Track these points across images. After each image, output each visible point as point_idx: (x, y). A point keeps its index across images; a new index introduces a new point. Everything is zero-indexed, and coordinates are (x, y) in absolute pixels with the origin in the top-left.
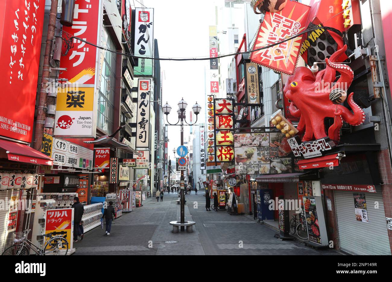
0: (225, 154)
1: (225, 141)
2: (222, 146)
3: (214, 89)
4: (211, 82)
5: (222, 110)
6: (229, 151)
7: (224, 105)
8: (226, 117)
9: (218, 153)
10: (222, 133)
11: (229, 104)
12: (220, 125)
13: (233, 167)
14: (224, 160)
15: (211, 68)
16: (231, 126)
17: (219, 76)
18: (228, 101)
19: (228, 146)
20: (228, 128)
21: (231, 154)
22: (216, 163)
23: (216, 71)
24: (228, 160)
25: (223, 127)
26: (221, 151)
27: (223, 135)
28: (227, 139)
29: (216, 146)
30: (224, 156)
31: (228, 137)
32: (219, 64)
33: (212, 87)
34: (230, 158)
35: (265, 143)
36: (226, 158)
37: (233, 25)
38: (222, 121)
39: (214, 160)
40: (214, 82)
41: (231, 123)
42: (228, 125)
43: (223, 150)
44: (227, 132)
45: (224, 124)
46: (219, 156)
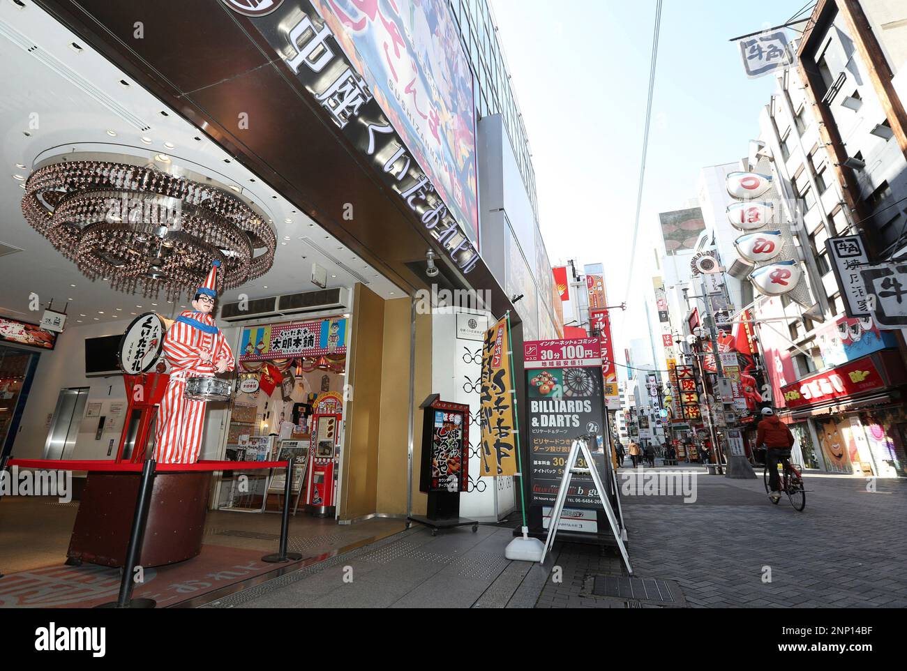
0: (692, 413)
1: (691, 401)
2: (688, 406)
3: (667, 342)
4: (663, 335)
5: (683, 375)
6: (695, 410)
7: (685, 371)
8: (689, 382)
9: (686, 412)
10: (686, 394)
11: (689, 370)
12: (684, 388)
13: (701, 423)
14: (692, 417)
15: (661, 321)
16: (694, 389)
17: (671, 328)
18: (688, 367)
19: (694, 406)
20: (692, 390)
21: (697, 413)
22: (685, 420)
23: (667, 324)
24: (695, 417)
25: (687, 389)
26: (688, 410)
27: (688, 396)
28: (692, 400)
29: (682, 406)
30: (691, 415)
31: (692, 398)
32: (669, 316)
33: (664, 341)
34: (697, 416)
35: (719, 409)
36: (693, 415)
37: (681, 281)
38: (685, 384)
39: (682, 418)
40: (666, 336)
41: (694, 386)
42: (691, 387)
43: (690, 410)
44: (692, 394)
45: (687, 387)
46: (686, 414)
